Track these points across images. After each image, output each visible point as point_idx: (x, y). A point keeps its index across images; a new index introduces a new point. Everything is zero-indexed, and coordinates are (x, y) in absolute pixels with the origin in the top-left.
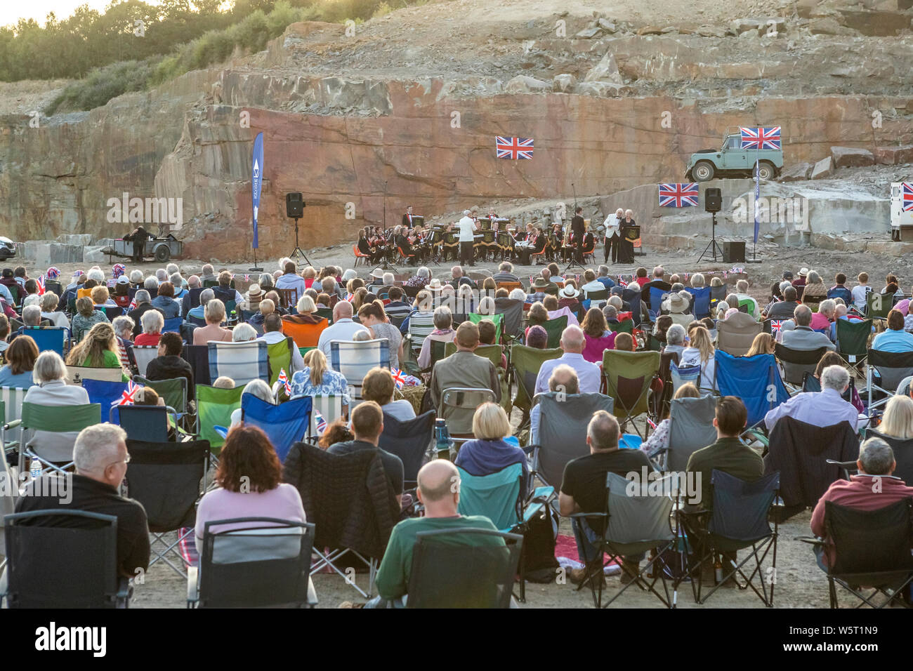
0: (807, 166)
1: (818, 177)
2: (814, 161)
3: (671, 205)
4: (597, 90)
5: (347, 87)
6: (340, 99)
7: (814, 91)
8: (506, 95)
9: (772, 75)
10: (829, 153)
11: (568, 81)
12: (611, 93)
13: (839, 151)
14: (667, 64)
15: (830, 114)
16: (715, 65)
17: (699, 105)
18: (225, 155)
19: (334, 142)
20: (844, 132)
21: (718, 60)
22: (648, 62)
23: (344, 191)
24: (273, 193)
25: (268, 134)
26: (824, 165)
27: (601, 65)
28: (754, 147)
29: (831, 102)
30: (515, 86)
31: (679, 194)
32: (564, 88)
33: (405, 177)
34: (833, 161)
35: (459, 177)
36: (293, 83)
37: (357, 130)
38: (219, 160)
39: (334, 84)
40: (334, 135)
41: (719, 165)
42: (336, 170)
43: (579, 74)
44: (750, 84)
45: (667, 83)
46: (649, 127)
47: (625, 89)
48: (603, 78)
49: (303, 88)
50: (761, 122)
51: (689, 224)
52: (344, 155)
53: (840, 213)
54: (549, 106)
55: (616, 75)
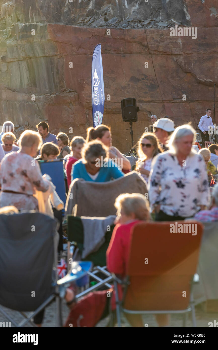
19: (136, 53)
23: (147, 99)
25: (74, 48)
37: (157, 41)
42: (139, 80)
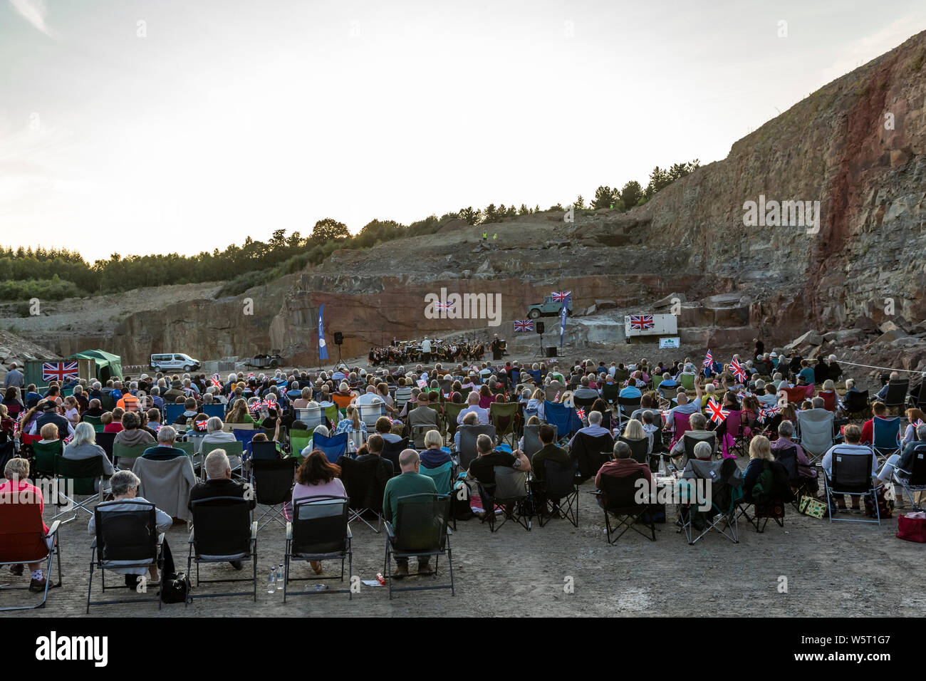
0: (585, 309)
1: (590, 315)
2: (587, 307)
3: (520, 331)
4: (483, 277)
5: (362, 280)
6: (359, 286)
7: (585, 274)
8: (439, 281)
9: (565, 267)
10: (594, 303)
11: (469, 273)
12: (489, 278)
13: (599, 302)
14: (515, 264)
15: (594, 284)
16: (538, 263)
17: (531, 282)
18: (303, 315)
19: (356, 307)
20: (601, 293)
21: (540, 261)
22: (506, 263)
24: (328, 332)
25: (325, 304)
26: (592, 309)
27: (484, 265)
28: (558, 301)
29: (595, 279)
30: (443, 277)
31: (524, 326)
32: (466, 276)
33: (392, 322)
34: (596, 306)
35: (418, 321)
36: (336, 279)
37: (367, 301)
38: (301, 318)
39: (356, 279)
40: (356, 304)
41: (542, 311)
42: (358, 320)
43: (473, 270)
44: (555, 272)
45: (516, 273)
46: (508, 294)
47: (496, 276)
48: (485, 271)
49: (341, 281)
50: (561, 289)
51: (529, 339)
52: (361, 312)
53: (601, 331)
54: (460, 285)
55: (491, 269)
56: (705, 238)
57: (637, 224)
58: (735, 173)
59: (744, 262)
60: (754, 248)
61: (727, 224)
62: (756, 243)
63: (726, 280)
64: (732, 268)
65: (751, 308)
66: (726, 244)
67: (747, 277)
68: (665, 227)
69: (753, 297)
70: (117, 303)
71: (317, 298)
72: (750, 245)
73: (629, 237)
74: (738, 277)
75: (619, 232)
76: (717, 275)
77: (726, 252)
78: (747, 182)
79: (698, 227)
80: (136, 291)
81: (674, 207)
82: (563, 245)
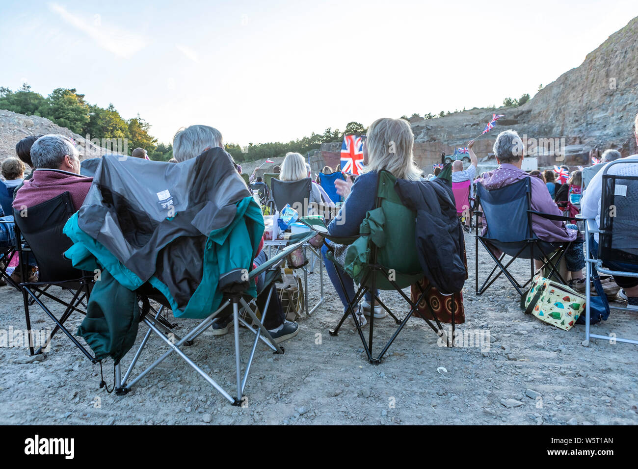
1: (484, 161)
2: (483, 158)
4: (420, 141)
10: (488, 155)
12: (424, 142)
13: (490, 154)
14: (444, 137)
15: (488, 144)
16: (458, 135)
18: (318, 164)
22: (439, 136)
25: (329, 158)
26: (486, 158)
27: (421, 135)
28: (463, 153)
29: (488, 140)
38: (317, 166)
46: (434, 150)
47: (428, 141)
48: (422, 138)
55: (426, 137)
56: (564, 115)
57: (523, 113)
58: (586, 71)
59: (589, 126)
60: (596, 117)
61: (579, 105)
62: (598, 113)
63: (575, 139)
64: (580, 131)
65: (590, 153)
66: (577, 116)
67: (590, 135)
68: (539, 113)
69: (592, 146)
70: (251, 166)
71: (325, 155)
72: (593, 115)
73: (518, 121)
74: (584, 136)
75: (511, 118)
76: (570, 136)
77: (577, 121)
78: (594, 75)
79: (560, 109)
80: (260, 160)
81: (546, 100)
82: (474, 125)
